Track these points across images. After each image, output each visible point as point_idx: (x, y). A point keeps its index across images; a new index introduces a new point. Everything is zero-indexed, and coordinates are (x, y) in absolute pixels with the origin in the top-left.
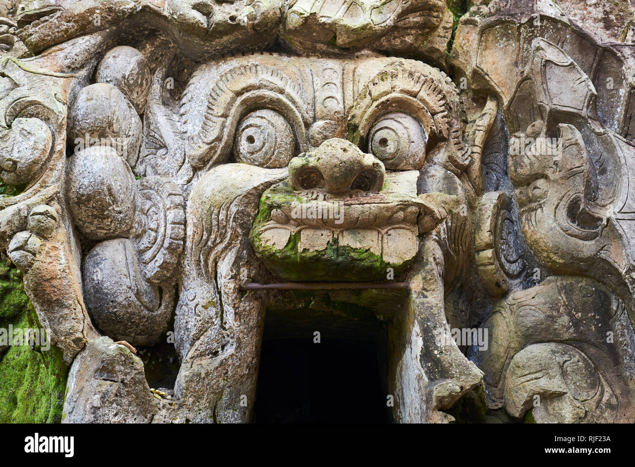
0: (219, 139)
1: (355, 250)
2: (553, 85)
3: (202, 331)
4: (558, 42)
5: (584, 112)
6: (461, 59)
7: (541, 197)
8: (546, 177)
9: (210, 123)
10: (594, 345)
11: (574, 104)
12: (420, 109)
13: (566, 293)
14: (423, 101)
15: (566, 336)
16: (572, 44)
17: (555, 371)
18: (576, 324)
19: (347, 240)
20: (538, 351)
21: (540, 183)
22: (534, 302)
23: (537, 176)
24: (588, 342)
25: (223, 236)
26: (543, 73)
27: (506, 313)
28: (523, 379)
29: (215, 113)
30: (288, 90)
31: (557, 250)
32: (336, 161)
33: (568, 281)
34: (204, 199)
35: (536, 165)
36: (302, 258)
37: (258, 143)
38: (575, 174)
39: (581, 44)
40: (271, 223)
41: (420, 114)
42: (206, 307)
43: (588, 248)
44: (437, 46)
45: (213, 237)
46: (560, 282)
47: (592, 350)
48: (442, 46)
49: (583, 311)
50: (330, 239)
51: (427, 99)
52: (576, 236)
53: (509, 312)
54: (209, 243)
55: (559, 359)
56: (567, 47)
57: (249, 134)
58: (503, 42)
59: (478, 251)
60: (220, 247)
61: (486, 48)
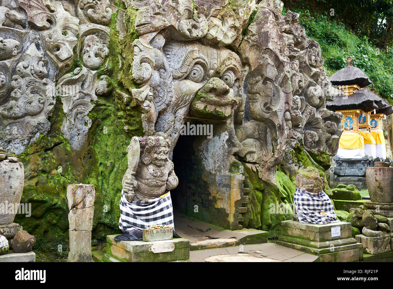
0: (186, 72)
1: (220, 112)
2: (268, 70)
3: (169, 129)
4: (270, 56)
5: (274, 79)
6: (242, 51)
7: (257, 99)
8: (259, 94)
9: (183, 66)
10: (262, 140)
11: (272, 76)
12: (236, 71)
13: (258, 126)
14: (237, 68)
15: (256, 137)
16: (273, 58)
17: (254, 146)
18: (259, 134)
19: (218, 109)
20: (250, 141)
21: (258, 95)
22: (250, 127)
23: (257, 93)
24: (261, 139)
25: (185, 103)
26: (266, 66)
27: (242, 129)
28: (246, 148)
29: (186, 64)
30: (206, 60)
31: (259, 115)
32: (222, 88)
33: (258, 123)
34: (183, 92)
35: (258, 90)
36: (207, 113)
37: (196, 75)
38: (269, 96)
39: (276, 58)
40: (199, 102)
41: (236, 72)
42: (171, 122)
43: (267, 116)
44: (236, 45)
45: (182, 103)
46: (256, 122)
47: (262, 141)
48: (237, 46)
49: (262, 131)
50: (214, 108)
51: (238, 68)
52: (265, 112)
53: (243, 129)
54: (180, 104)
55: (255, 143)
56: (272, 58)
57: (195, 72)
58: (255, 50)
59: (239, 112)
60: (182, 106)
61: (250, 51)
